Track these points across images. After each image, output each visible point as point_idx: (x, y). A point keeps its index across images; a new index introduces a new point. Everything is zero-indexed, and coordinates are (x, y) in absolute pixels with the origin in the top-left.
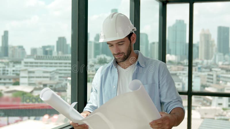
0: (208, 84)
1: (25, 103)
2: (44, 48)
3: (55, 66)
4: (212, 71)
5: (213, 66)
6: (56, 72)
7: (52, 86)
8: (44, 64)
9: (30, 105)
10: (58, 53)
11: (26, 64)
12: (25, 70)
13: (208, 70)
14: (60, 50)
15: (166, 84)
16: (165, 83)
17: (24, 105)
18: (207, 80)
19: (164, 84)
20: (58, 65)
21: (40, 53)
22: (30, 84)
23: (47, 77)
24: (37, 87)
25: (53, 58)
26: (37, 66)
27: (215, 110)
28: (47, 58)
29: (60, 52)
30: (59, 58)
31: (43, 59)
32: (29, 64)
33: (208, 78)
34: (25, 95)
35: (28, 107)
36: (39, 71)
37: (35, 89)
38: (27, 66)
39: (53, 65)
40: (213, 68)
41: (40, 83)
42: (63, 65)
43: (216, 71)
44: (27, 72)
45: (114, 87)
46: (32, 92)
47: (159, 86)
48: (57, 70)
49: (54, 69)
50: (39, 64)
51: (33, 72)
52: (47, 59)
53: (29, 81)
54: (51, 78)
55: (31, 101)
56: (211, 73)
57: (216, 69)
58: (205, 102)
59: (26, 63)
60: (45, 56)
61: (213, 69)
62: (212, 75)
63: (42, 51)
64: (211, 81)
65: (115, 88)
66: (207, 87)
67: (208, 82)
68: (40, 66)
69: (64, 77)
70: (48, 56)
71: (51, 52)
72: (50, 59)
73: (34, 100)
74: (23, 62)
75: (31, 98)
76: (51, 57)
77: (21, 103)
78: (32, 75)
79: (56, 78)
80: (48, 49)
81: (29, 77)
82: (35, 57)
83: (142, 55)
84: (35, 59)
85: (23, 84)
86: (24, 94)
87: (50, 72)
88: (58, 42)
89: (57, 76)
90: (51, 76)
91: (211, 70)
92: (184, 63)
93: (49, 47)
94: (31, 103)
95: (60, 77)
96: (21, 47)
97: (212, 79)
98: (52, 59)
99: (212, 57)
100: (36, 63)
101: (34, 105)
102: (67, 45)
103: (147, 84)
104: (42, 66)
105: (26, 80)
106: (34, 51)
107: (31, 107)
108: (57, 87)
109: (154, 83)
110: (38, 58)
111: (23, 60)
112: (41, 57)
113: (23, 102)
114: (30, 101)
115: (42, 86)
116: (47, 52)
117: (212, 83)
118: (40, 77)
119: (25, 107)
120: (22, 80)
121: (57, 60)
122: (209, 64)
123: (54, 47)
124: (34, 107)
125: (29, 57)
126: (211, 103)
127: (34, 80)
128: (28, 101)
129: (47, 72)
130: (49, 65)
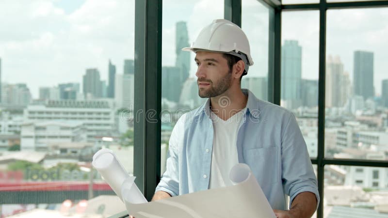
0: (338, 147)
1: (30, 181)
2: (62, 87)
3: (81, 119)
4: (346, 125)
5: (348, 118)
6: (83, 128)
7: (75, 152)
8: (61, 115)
9: (38, 184)
10: (86, 97)
11: (32, 115)
12: (30, 125)
13: (339, 124)
14: (90, 91)
15: (292, 149)
16: (291, 146)
17: (28, 185)
18: (336, 141)
19: (289, 148)
20: (86, 116)
21: (55, 96)
22: (38, 149)
23: (68, 137)
24: (51, 154)
25: (78, 105)
26: (50, 118)
27: (352, 191)
28: (68, 104)
29: (89, 95)
30: (88, 104)
31: (60, 106)
32: (37, 115)
33: (339, 138)
34: (30, 168)
35: (36, 187)
36: (53, 126)
37: (48, 157)
38: (34, 118)
39: (78, 116)
40: (347, 120)
41: (56, 148)
42: (95, 116)
43: (352, 126)
44: (33, 128)
45: (207, 150)
46: (41, 162)
47: (282, 151)
48: (84, 124)
49: (80, 123)
50: (53, 115)
51: (44, 128)
52: (66, 106)
53: (36, 143)
54: (74, 139)
55: (41, 177)
56: (343, 130)
57: (352, 123)
58: (334, 178)
59: (31, 112)
60: (64, 101)
61: (346, 123)
62: (345, 133)
63: (58, 91)
64: (344, 142)
65: (208, 152)
66: (338, 152)
67: (338, 144)
68: (55, 118)
69: (95, 137)
70: (68, 101)
71: (74, 93)
72: (72, 107)
73: (45, 176)
74: (26, 111)
75: (40, 173)
76: (74, 102)
77: (23, 182)
78: (41, 133)
79: (82, 139)
80: (68, 89)
81: (37, 137)
82: (47, 102)
83: (253, 96)
84: (47, 106)
85: (26, 148)
86: (27, 165)
87: (73, 128)
88: (86, 78)
89: (84, 135)
90: (75, 135)
91: (343, 125)
92: (298, 113)
93: (70, 85)
94: (40, 181)
95: (89, 136)
96: (23, 86)
97: (346, 139)
98: (76, 107)
99: (345, 102)
100: (48, 113)
101: (46, 184)
102: (101, 83)
103: (262, 147)
104: (59, 118)
105: (31, 142)
106: (45, 92)
107: (39, 187)
108: (84, 154)
109: (273, 145)
110: (52, 104)
111: (25, 107)
112: (58, 102)
113: (27, 178)
114: (38, 178)
115: (58, 152)
116: (67, 94)
117: (345, 145)
118: (56, 137)
119: (30, 187)
120: (24, 143)
121: (84, 107)
122: (340, 115)
123: (78, 85)
124: (46, 188)
125: (37, 102)
126: (343, 180)
127: (45, 142)
128: (35, 177)
129: (67, 128)
130: (70, 116)
